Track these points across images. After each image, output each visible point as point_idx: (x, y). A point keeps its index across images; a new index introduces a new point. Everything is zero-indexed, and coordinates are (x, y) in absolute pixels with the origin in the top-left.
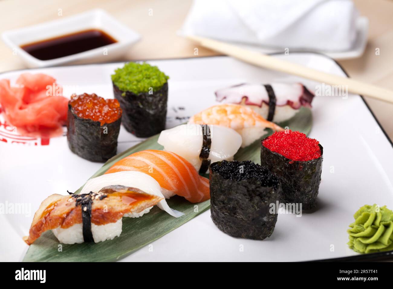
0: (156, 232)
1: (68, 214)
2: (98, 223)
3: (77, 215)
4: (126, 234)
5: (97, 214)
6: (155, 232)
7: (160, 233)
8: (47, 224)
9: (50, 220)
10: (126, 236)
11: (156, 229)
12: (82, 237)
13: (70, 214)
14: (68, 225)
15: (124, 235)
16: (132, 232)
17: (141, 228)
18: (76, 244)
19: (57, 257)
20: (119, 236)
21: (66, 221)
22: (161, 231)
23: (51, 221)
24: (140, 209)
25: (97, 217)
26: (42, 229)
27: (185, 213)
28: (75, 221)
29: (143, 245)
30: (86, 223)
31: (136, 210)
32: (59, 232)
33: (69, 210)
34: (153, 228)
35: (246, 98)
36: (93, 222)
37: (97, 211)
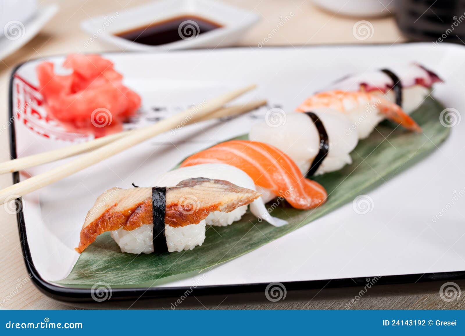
0: (251, 242)
1: (133, 211)
2: (174, 224)
3: (146, 212)
4: (210, 244)
5: (173, 211)
6: (248, 243)
7: (256, 244)
8: (105, 224)
9: (109, 218)
10: (211, 247)
11: (251, 239)
12: (151, 243)
13: (137, 211)
14: (134, 226)
15: (208, 245)
16: (218, 242)
17: (230, 238)
18: (142, 253)
19: (117, 268)
20: (201, 245)
21: (131, 220)
22: (257, 241)
23: (111, 220)
24: (230, 207)
25: (173, 216)
26: (98, 231)
27: (288, 221)
28: (143, 220)
29: (233, 257)
30: (157, 224)
31: (226, 209)
32: (121, 236)
33: (136, 205)
34: (246, 238)
35: (364, 85)
36: (167, 223)
37: (173, 207)
